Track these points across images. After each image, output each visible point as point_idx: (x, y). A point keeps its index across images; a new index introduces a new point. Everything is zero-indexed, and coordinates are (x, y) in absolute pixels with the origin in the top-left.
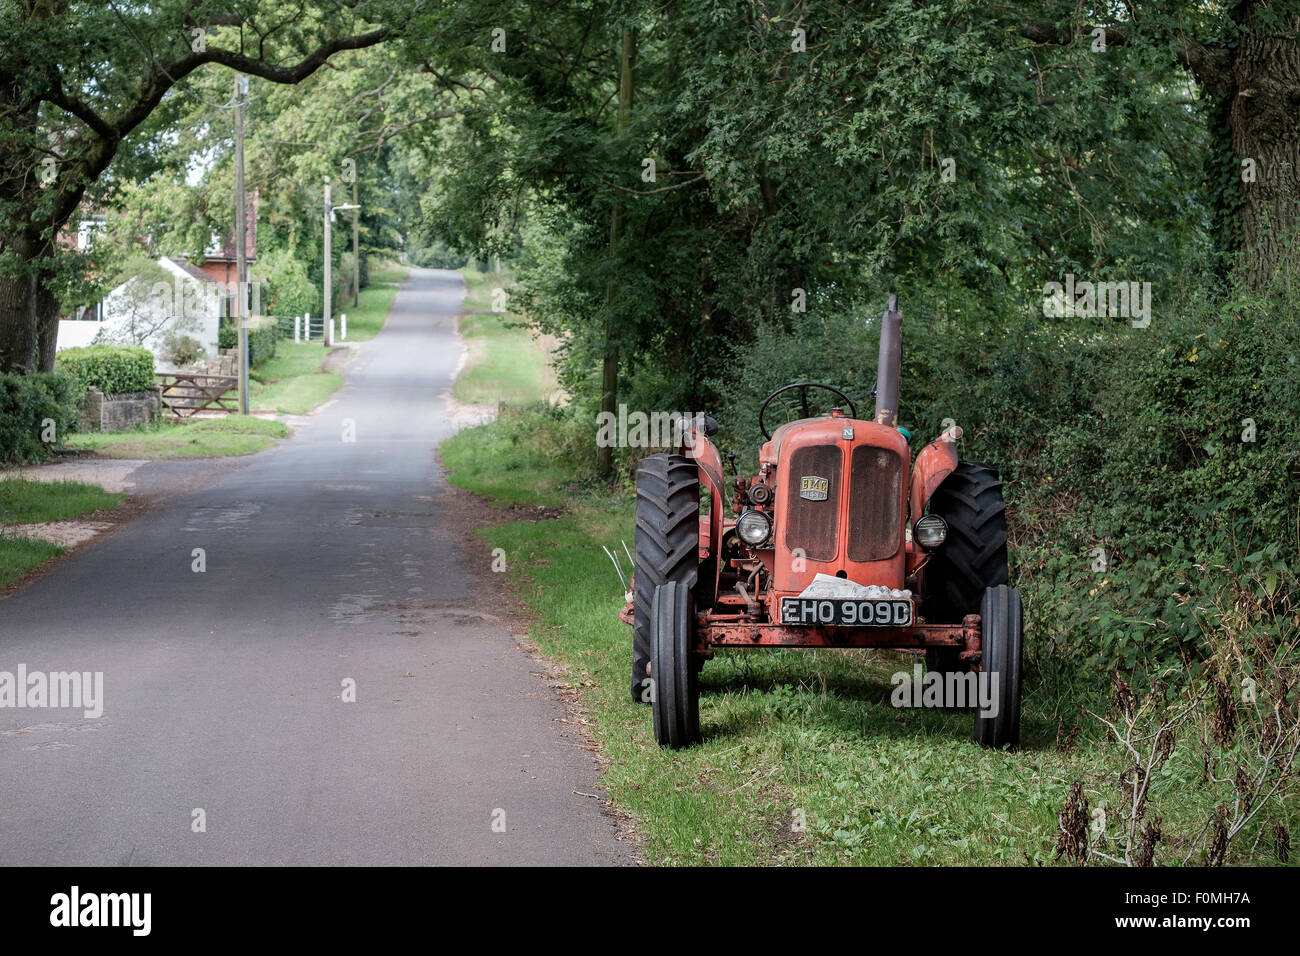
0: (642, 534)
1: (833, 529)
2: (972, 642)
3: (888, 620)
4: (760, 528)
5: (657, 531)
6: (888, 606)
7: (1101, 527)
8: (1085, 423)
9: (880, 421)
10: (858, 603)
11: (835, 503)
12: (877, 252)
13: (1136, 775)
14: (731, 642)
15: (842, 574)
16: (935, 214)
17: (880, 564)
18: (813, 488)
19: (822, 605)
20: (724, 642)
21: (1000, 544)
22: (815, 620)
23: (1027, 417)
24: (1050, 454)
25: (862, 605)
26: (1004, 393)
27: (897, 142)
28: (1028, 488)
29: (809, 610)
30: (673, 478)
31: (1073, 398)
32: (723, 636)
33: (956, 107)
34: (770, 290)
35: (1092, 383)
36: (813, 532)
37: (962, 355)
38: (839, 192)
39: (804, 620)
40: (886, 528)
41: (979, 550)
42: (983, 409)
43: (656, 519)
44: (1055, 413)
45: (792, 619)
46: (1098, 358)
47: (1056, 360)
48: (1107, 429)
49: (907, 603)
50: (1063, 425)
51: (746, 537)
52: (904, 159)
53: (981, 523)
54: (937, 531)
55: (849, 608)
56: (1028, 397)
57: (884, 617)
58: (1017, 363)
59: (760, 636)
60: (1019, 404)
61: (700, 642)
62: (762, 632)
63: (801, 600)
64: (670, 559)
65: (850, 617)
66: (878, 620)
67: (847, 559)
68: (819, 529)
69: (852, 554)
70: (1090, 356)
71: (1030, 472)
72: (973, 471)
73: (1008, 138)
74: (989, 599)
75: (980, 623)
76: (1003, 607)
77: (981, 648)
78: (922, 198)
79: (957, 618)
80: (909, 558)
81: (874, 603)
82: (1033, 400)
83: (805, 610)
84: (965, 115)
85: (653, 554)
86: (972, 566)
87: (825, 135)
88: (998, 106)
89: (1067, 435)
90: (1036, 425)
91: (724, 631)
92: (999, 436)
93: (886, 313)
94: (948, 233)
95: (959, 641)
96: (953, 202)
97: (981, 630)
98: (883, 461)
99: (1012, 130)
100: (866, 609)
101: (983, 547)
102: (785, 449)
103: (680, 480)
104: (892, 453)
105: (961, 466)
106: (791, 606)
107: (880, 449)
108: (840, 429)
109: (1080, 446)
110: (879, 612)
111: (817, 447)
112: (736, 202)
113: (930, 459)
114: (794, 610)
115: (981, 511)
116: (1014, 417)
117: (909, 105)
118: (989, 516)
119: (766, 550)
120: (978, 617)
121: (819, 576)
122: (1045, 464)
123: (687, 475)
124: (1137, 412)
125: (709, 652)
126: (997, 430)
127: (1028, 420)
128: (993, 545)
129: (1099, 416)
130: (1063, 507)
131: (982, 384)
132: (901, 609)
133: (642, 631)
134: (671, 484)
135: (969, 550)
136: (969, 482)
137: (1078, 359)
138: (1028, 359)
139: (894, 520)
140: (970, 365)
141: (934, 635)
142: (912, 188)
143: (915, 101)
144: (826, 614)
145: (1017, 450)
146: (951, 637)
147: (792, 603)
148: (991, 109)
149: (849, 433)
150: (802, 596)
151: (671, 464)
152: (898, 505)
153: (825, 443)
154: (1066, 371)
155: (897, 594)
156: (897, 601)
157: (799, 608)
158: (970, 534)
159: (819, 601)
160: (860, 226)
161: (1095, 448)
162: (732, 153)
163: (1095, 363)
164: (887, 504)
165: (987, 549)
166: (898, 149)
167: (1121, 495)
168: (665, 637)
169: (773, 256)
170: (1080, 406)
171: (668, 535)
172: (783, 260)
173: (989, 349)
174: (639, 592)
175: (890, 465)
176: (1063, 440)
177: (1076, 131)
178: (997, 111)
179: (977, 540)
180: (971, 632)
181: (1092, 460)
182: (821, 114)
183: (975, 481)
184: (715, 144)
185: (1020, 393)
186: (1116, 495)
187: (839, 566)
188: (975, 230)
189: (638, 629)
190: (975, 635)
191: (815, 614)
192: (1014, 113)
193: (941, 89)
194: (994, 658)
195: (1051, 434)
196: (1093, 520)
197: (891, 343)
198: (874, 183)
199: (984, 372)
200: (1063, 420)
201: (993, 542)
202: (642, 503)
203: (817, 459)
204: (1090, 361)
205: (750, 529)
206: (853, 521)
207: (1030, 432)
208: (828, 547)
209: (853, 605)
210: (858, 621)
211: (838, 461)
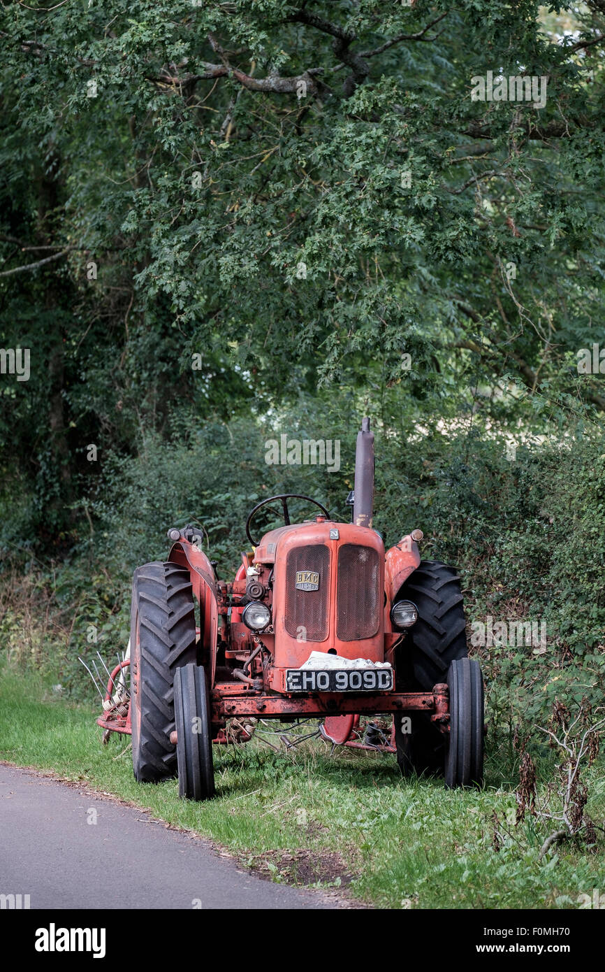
0: (146, 632)
1: (324, 614)
2: (441, 706)
3: (374, 685)
4: (262, 616)
5: (160, 629)
6: (373, 674)
8: (533, 528)
9: (358, 524)
10: (349, 672)
11: (325, 593)
12: (326, 366)
13: (571, 764)
14: (240, 713)
15: (332, 651)
16: (382, 328)
17: (363, 642)
18: (307, 581)
19: (319, 675)
20: (235, 713)
21: (460, 629)
22: (314, 688)
23: (476, 524)
24: (500, 560)
25: (352, 675)
26: (452, 502)
27: (343, 260)
28: (479, 597)
29: (309, 680)
30: (170, 582)
31: (522, 504)
32: (234, 707)
33: (402, 231)
34: (151, 388)
35: (539, 489)
36: (307, 619)
37: (404, 464)
38: (277, 300)
39: (305, 687)
40: (368, 612)
41: (442, 636)
42: (430, 519)
43: (157, 618)
44: (503, 520)
45: (295, 687)
46: (543, 465)
47: (502, 468)
48: (554, 533)
49: (389, 671)
50: (511, 531)
51: (252, 624)
52: (350, 276)
53: (443, 613)
54: (410, 614)
55: (342, 677)
56: (476, 506)
57: (370, 683)
58: (464, 471)
59: (265, 707)
60: (468, 512)
61: (215, 713)
62: (266, 703)
63: (302, 672)
64: (172, 652)
65: (342, 684)
66: (365, 686)
67: (336, 638)
68: (312, 613)
69: (340, 634)
70: (536, 462)
71: (480, 581)
72: (433, 568)
73: (450, 257)
74: (454, 668)
75: (448, 691)
76: (467, 675)
77: (448, 711)
78: (369, 313)
79: (429, 689)
80: (386, 637)
81: (362, 672)
82: (482, 508)
83: (305, 679)
84: (410, 238)
85: (157, 648)
86: (437, 651)
87: (273, 254)
88: (440, 227)
89: (516, 539)
90: (486, 532)
91: (234, 703)
92: (448, 545)
94: (395, 346)
95: (430, 706)
96: (399, 316)
97: (448, 696)
98: (363, 557)
99: (455, 249)
100: (355, 677)
101: (445, 634)
102: (281, 549)
103: (177, 583)
104: (371, 550)
105: (423, 564)
106: (294, 677)
107: (361, 546)
108: (327, 531)
109: (528, 549)
110: (366, 679)
111: (308, 546)
112: (183, 318)
113: (395, 559)
114: (296, 680)
115: (442, 602)
116: (463, 526)
117: (357, 229)
118: (449, 607)
119: (267, 634)
120: (446, 686)
121: (314, 654)
122: (495, 570)
123: (181, 579)
124: (581, 514)
125: (222, 721)
126: (445, 539)
127: (477, 528)
128: (454, 631)
129: (547, 520)
130: (514, 613)
131: (428, 494)
132: (384, 676)
133: (149, 716)
134: (170, 587)
135: (432, 636)
136: (429, 578)
137: (524, 467)
138: (474, 467)
139: (374, 605)
140: (413, 475)
141: (410, 701)
142: (360, 304)
143: (363, 225)
144: (323, 683)
145: (466, 559)
146: (424, 702)
147: (295, 674)
148: (433, 229)
149: (335, 534)
150: (303, 668)
151: (167, 570)
152: (377, 593)
153: (315, 543)
154: (513, 478)
155: (379, 665)
156: (380, 670)
157: (300, 678)
158: (434, 623)
159: (317, 672)
160: (308, 341)
161: (544, 551)
162: (182, 273)
163: (540, 470)
164: (368, 592)
165: (449, 635)
166: (344, 266)
167: (569, 595)
168: (188, 708)
169: (153, 346)
170: (528, 511)
171: (170, 631)
172: (166, 351)
173: (432, 457)
174: (146, 682)
175: (369, 559)
176: (512, 544)
177: (516, 245)
178: (441, 231)
179: (440, 628)
180: (440, 698)
181: (540, 563)
182: (268, 233)
183: (436, 577)
184: (164, 264)
185: (468, 501)
186: (564, 595)
187: (330, 645)
188: (421, 343)
189: (146, 716)
190: (443, 700)
191: (314, 683)
192: (455, 233)
193: (386, 213)
195: (499, 540)
197: (366, 457)
198: (322, 299)
199: (429, 482)
200: (512, 526)
201: (453, 630)
202: (144, 605)
203: (310, 556)
204: (535, 468)
205: (254, 617)
206: (340, 608)
207: (479, 540)
208: (320, 630)
209: (345, 674)
210: (349, 687)
211: (327, 558)
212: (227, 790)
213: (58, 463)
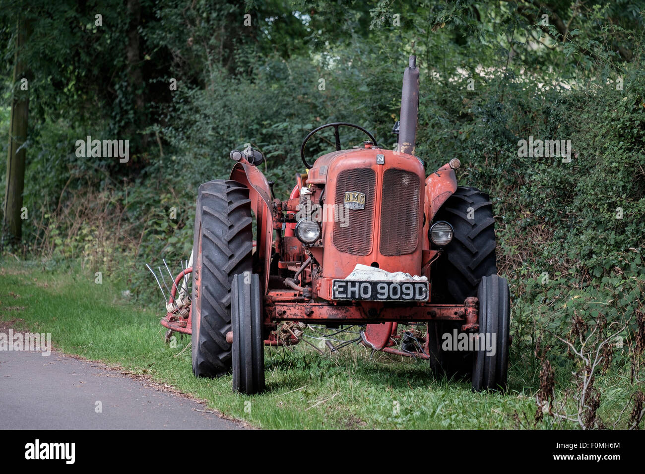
0: (208, 242)
1: (369, 232)
2: (471, 317)
3: (411, 296)
4: (313, 231)
5: (220, 239)
6: (411, 286)
7: (573, 252)
9: (401, 151)
10: (389, 284)
11: (370, 212)
12: (378, 9)
13: (586, 372)
14: (290, 317)
15: (375, 265)
17: (403, 257)
18: (354, 200)
19: (363, 285)
20: (285, 317)
21: (491, 250)
22: (357, 296)
23: (508, 157)
24: (529, 189)
25: (392, 286)
26: (488, 137)
28: (508, 222)
29: (353, 289)
30: (231, 198)
32: (285, 312)
34: (219, 27)
36: (353, 233)
37: (445, 101)
39: (349, 296)
40: (408, 230)
41: (474, 255)
42: (467, 151)
43: (218, 230)
45: (340, 296)
46: (571, 105)
47: (535, 106)
48: (579, 166)
49: (425, 284)
51: (303, 238)
53: (476, 235)
54: (446, 234)
55: (383, 288)
56: (509, 140)
57: (408, 294)
58: (499, 109)
59: (312, 312)
60: (501, 146)
61: (267, 316)
62: (314, 309)
63: (347, 282)
64: (231, 261)
65: (383, 294)
66: (404, 296)
67: (379, 253)
68: (357, 232)
69: (383, 250)
70: (564, 103)
71: (510, 208)
72: (468, 194)
74: (484, 284)
75: (478, 303)
76: (495, 290)
77: (478, 322)
79: (460, 301)
80: (424, 254)
81: (400, 284)
83: (350, 289)
85: (217, 257)
86: (469, 268)
91: (285, 308)
92: (482, 175)
93: (406, 70)
95: (461, 316)
97: (478, 308)
98: (406, 181)
100: (395, 289)
101: (477, 253)
102: (332, 171)
103: (237, 200)
104: (413, 175)
105: (460, 190)
106: (340, 286)
107: (404, 171)
108: (375, 156)
109: (554, 181)
110: (404, 291)
111: (357, 169)
113: (434, 184)
114: (342, 289)
115: (475, 225)
116: (496, 158)
118: (482, 228)
119: (317, 248)
120: (476, 299)
121: (358, 266)
122: (524, 199)
123: (242, 196)
124: (603, 150)
125: (273, 325)
126: (480, 170)
127: (509, 160)
128: (485, 251)
130: (540, 238)
131: (466, 128)
132: (421, 288)
133: (208, 318)
134: (230, 203)
135: (464, 253)
136: (465, 202)
137: (553, 106)
138: (508, 106)
139: (414, 224)
140: (453, 112)
141: (443, 312)
144: (366, 292)
145: (498, 188)
146: (456, 313)
147: (341, 284)
149: (381, 159)
150: (348, 278)
151: (228, 187)
152: (417, 213)
153: (363, 167)
154: (544, 116)
155: (417, 278)
156: (418, 283)
157: (346, 287)
158: (467, 243)
159: (361, 283)
161: (568, 183)
163: (569, 109)
165: (480, 254)
167: (590, 223)
168: (244, 311)
171: (230, 242)
174: (206, 287)
175: (411, 183)
176: (540, 175)
179: (473, 248)
180: (470, 310)
181: (565, 193)
183: (470, 201)
186: (585, 222)
187: (373, 258)
190: (473, 312)
191: (357, 293)
194: (488, 327)
195: (529, 171)
196: (566, 245)
197: (411, 91)
199: (467, 118)
201: (484, 249)
202: (207, 218)
203: (358, 178)
204: (563, 107)
205: (306, 231)
206: (383, 227)
207: (510, 171)
208: (364, 245)
209: (385, 285)
210: (389, 297)
211: (373, 180)
212: (276, 386)
213: (133, 92)
